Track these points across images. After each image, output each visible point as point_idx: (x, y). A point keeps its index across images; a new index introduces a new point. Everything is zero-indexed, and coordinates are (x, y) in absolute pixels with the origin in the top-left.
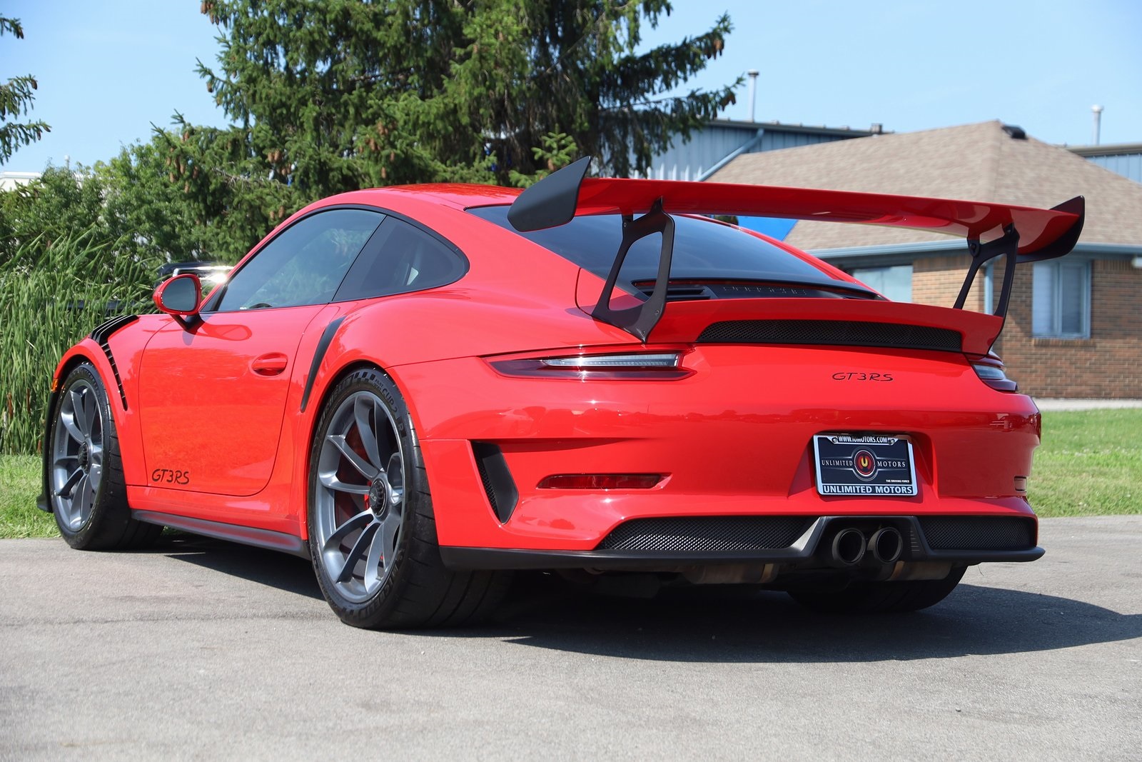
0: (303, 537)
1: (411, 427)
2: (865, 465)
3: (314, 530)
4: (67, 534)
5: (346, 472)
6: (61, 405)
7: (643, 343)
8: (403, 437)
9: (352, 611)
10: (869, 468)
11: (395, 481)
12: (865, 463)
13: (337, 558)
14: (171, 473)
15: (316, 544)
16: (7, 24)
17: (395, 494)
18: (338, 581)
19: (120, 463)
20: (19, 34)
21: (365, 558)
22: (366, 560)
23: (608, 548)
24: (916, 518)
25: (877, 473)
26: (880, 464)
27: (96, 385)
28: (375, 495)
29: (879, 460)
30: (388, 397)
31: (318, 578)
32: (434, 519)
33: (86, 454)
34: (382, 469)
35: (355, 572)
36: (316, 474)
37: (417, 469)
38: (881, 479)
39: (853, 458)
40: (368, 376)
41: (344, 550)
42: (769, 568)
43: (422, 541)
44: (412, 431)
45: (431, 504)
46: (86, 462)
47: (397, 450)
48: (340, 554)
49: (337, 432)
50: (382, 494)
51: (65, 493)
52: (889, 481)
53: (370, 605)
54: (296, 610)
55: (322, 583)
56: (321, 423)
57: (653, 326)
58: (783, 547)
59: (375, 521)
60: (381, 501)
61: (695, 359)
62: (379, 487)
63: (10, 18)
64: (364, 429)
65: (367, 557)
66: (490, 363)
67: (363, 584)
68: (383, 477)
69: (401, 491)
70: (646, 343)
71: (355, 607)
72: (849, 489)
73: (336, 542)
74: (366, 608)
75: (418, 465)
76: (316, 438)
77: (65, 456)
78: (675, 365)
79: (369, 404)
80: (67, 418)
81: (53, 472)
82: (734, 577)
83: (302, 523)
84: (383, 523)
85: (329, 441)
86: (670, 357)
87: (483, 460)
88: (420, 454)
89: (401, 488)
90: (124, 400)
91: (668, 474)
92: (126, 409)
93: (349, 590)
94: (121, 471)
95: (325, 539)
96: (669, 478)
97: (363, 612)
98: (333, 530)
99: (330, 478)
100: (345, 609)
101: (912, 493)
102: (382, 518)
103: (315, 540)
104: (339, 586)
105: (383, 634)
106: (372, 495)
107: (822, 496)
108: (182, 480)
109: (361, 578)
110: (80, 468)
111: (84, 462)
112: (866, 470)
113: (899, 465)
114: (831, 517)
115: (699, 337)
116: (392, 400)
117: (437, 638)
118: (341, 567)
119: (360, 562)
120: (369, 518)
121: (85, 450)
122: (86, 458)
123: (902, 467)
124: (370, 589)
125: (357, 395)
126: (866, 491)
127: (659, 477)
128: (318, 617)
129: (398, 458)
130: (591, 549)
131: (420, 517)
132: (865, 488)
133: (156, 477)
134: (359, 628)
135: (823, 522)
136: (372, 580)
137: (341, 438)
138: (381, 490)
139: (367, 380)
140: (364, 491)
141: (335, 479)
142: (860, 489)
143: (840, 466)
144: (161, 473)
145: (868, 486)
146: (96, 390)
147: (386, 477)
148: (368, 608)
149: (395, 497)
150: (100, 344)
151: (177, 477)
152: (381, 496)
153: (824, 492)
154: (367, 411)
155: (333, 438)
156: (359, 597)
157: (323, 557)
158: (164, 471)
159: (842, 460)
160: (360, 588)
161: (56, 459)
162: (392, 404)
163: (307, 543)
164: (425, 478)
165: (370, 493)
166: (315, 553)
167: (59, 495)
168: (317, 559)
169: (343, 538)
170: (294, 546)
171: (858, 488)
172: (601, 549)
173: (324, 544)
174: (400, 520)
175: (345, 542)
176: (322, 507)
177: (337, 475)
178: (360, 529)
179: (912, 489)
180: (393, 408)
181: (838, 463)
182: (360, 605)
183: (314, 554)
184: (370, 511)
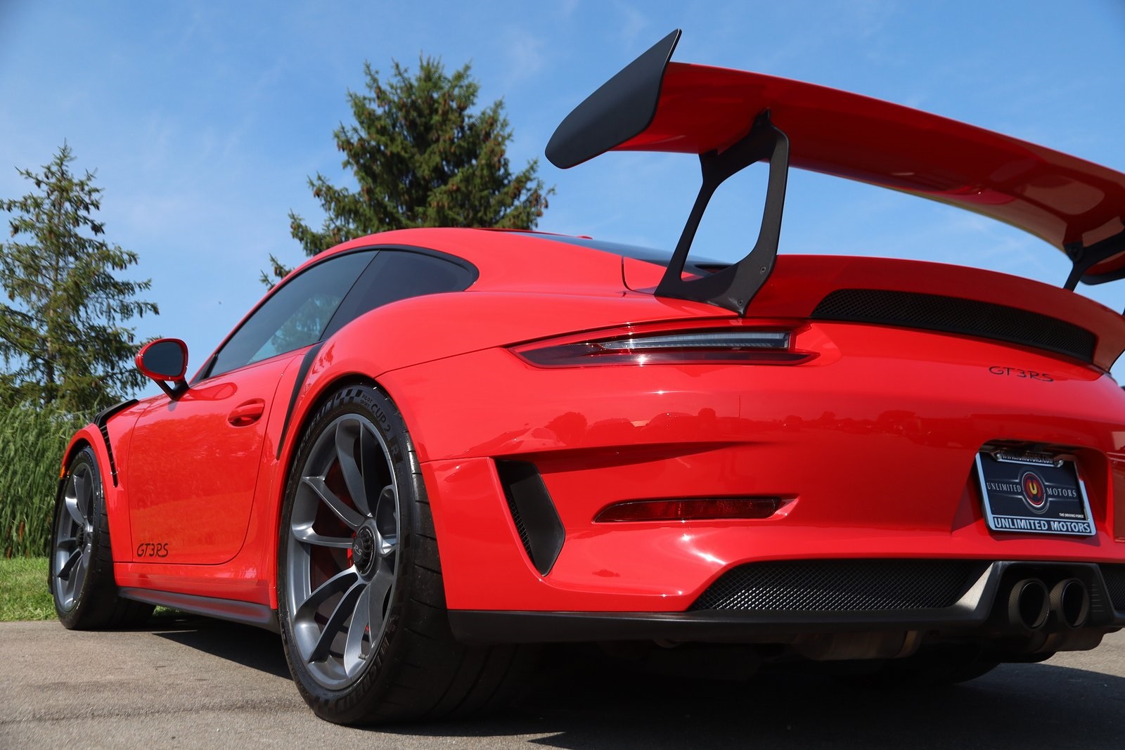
0: (273, 606)
1: (410, 450)
2: (1035, 492)
3: (284, 595)
4: (61, 613)
5: (325, 521)
6: (65, 491)
7: (740, 316)
8: (397, 462)
9: (327, 701)
10: (1039, 496)
11: (386, 528)
12: (1034, 489)
13: (311, 631)
14: (153, 547)
15: (285, 614)
16: (149, 306)
17: (386, 544)
18: (311, 661)
19: (109, 540)
20: (156, 312)
21: (345, 630)
22: (347, 633)
23: (707, 608)
24: (1097, 566)
25: (1048, 504)
26: (1050, 492)
27: (92, 466)
28: (360, 547)
29: (1049, 487)
30: (379, 413)
31: (287, 657)
32: (441, 574)
33: (82, 535)
34: (370, 515)
35: (334, 648)
36: (288, 526)
37: (417, 503)
38: (1053, 512)
39: (1021, 480)
40: (353, 394)
41: (320, 620)
42: (912, 636)
43: (425, 604)
44: (410, 453)
45: (436, 552)
46: (82, 543)
47: (390, 482)
48: (315, 625)
49: (314, 472)
50: (369, 545)
51: (65, 574)
52: (1062, 515)
53: (349, 694)
54: (262, 697)
55: (291, 664)
56: (296, 463)
57: (754, 292)
58: (945, 606)
59: (360, 581)
60: (368, 555)
61: (814, 338)
62: (365, 536)
63: (151, 302)
64: (347, 463)
65: (347, 629)
66: (522, 353)
67: (342, 664)
68: (371, 524)
69: (394, 541)
70: (743, 317)
71: (330, 695)
72: (1022, 524)
73: (310, 610)
74: (345, 697)
75: (418, 499)
76: (290, 482)
77: (68, 538)
78: (786, 346)
79: (353, 430)
80: (71, 501)
81: (56, 555)
82: (866, 651)
83: (271, 587)
84: (369, 584)
85: (305, 484)
86: (778, 336)
87: (511, 486)
88: (421, 483)
89: (395, 537)
90: (115, 477)
91: (792, 496)
92: (116, 484)
93: (325, 672)
94: (109, 548)
95: (296, 608)
96: (795, 502)
97: (341, 702)
98: (308, 594)
99: (306, 530)
100: (317, 699)
101: (1090, 532)
102: (368, 578)
103: (285, 608)
104: (312, 666)
105: (367, 734)
106: (356, 547)
107: (992, 532)
108: (163, 552)
109: (339, 657)
110: (78, 550)
111: (80, 542)
112: (1037, 499)
113: (1070, 495)
114: (1006, 563)
115: (814, 312)
116: (384, 416)
117: (441, 738)
118: (316, 641)
119: (339, 634)
120: (353, 577)
121: (82, 531)
122: (82, 538)
123: (1072, 498)
124: (349, 673)
125: (338, 420)
126: (1040, 526)
127: (779, 501)
128: (285, 706)
129: (391, 492)
130: (683, 609)
131: (421, 570)
132: (1039, 523)
133: (140, 553)
134: (335, 724)
135: (999, 569)
136: (353, 660)
137: (319, 481)
138: (367, 541)
139: (352, 398)
140: (346, 544)
141: (311, 531)
142: (1034, 523)
143: (1007, 492)
144: (145, 547)
145: (1043, 521)
146: (92, 470)
147: (375, 524)
148: (348, 697)
149: (385, 547)
150: (99, 427)
151: (158, 551)
152: (368, 548)
153: (996, 527)
154: (352, 441)
155: (309, 480)
156: (335, 682)
157: (293, 629)
158: (147, 545)
159: (1010, 483)
160: (338, 670)
161: (59, 541)
162: (384, 422)
163: (276, 612)
164: (427, 517)
165: (353, 545)
166: (285, 625)
167: (59, 576)
168: (286, 632)
169: (319, 605)
170: (262, 617)
171: (1032, 522)
172: (697, 609)
173: (295, 613)
174: (393, 579)
175: (322, 610)
176: (295, 566)
177: (313, 527)
178: (340, 592)
179: (1089, 526)
180: (385, 426)
181: (1005, 488)
182: (337, 694)
183: (283, 627)
184: (353, 569)
